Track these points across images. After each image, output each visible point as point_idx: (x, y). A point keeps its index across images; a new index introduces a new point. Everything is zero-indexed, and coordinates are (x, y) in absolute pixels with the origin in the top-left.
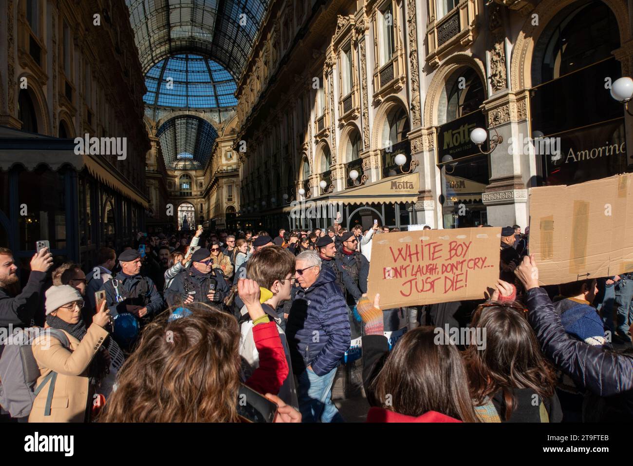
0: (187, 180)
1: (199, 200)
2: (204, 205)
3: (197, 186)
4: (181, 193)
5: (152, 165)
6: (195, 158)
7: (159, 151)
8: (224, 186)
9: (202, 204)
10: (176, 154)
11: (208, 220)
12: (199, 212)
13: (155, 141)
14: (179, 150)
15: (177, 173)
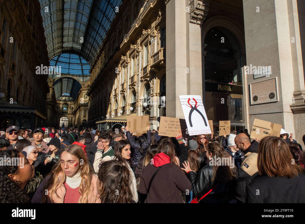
0: (66, 106)
1: (71, 116)
2: (73, 118)
3: (70, 109)
4: (62, 112)
5: (49, 99)
6: (71, 96)
7: (54, 92)
8: (83, 110)
9: (72, 118)
10: (62, 93)
11: (74, 125)
12: (70, 121)
13: (52, 88)
14: (63, 92)
15: (61, 102)
